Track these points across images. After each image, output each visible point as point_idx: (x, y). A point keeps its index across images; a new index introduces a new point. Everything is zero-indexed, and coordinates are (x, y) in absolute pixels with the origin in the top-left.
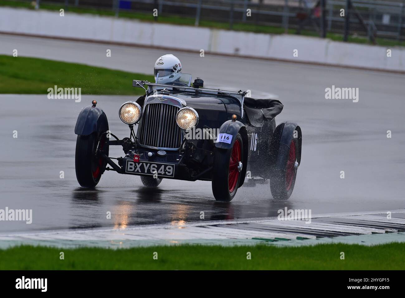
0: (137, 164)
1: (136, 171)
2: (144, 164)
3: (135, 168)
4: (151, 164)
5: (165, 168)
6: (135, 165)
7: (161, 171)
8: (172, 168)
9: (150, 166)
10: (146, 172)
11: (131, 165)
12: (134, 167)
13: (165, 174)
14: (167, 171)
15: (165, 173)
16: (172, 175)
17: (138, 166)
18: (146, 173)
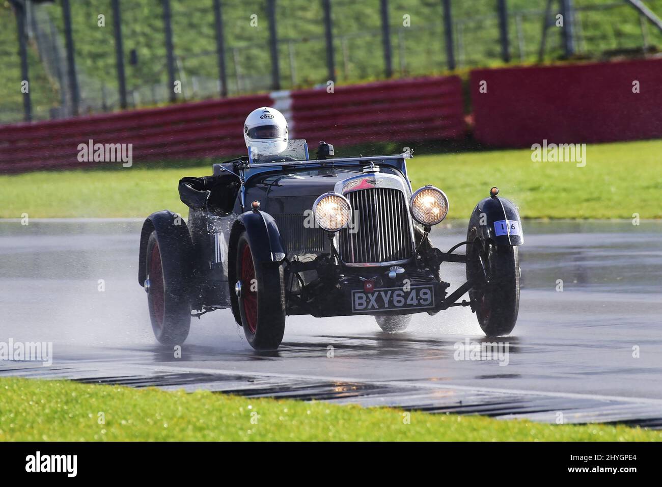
0: (370, 295)
1: (369, 307)
2: (382, 293)
3: (368, 303)
4: (393, 292)
5: (418, 295)
6: (368, 297)
7: (412, 299)
8: (429, 292)
9: (392, 296)
10: (386, 306)
11: (360, 298)
12: (366, 301)
13: (419, 304)
14: (421, 299)
15: (419, 302)
16: (431, 304)
17: (373, 299)
18: (386, 308)
